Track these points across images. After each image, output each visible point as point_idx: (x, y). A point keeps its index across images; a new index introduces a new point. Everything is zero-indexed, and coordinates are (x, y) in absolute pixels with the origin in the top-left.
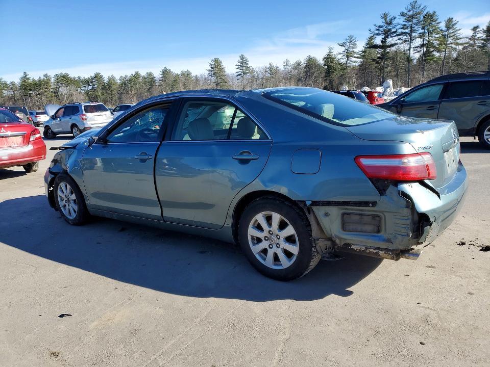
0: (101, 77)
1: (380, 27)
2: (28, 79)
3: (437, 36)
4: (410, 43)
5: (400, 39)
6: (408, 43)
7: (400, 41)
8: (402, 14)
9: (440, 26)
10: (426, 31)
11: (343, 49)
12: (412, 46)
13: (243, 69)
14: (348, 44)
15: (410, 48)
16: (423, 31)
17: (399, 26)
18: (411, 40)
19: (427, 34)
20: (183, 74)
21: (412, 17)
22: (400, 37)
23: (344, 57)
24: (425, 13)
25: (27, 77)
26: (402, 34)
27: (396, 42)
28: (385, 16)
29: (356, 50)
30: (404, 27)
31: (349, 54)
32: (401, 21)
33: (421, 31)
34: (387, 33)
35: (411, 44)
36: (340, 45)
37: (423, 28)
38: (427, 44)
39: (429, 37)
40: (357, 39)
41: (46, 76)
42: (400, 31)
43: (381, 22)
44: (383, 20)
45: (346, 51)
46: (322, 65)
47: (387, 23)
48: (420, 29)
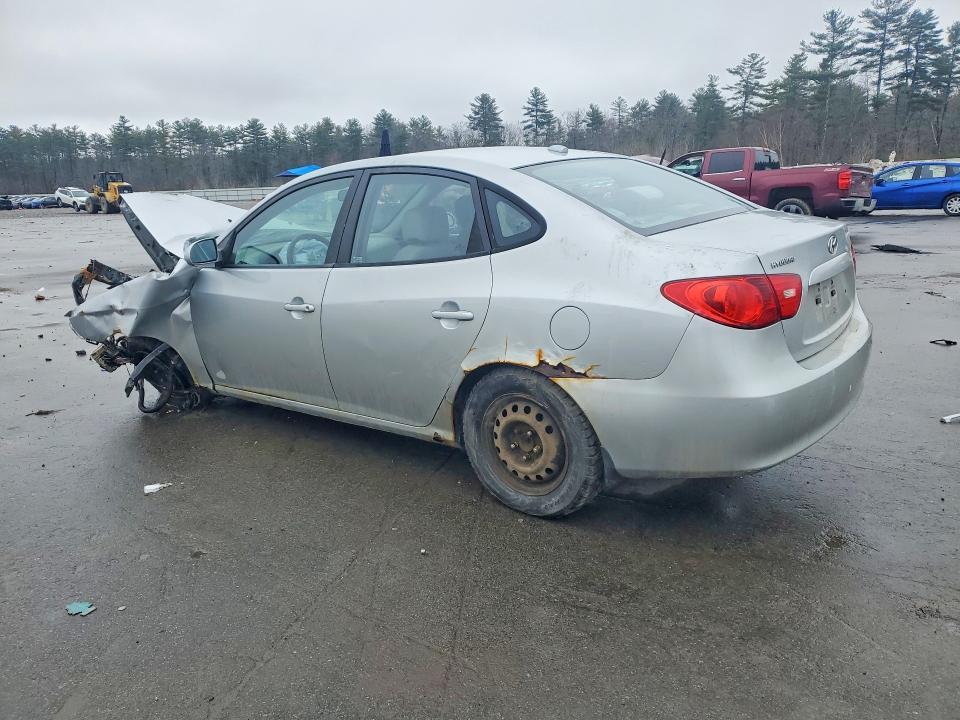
0: (261, 126)
1: (822, 37)
2: (128, 129)
3: (932, 57)
4: (881, 69)
5: (859, 62)
6: (875, 69)
7: (860, 66)
8: (867, 14)
9: (939, 38)
10: (912, 47)
11: (737, 78)
12: (883, 76)
13: (536, 116)
14: (747, 70)
15: (880, 80)
16: (905, 47)
17: (860, 37)
18: (882, 63)
19: (915, 54)
20: (414, 124)
21: (887, 19)
22: (862, 57)
23: (738, 96)
24: (911, 11)
25: (127, 125)
26: (863, 52)
27: (852, 68)
28: (832, 17)
29: (762, 82)
30: (871, 38)
31: (748, 90)
32: (864, 26)
33: (901, 47)
34: (835, 50)
35: (883, 72)
36: (731, 72)
37: (907, 41)
38: (915, 72)
39: (918, 58)
40: (765, 61)
41: (161, 123)
42: (861, 46)
43: (823, 28)
44: (829, 25)
45: (744, 83)
46: (690, 111)
47: (835, 30)
48: (900, 43)
